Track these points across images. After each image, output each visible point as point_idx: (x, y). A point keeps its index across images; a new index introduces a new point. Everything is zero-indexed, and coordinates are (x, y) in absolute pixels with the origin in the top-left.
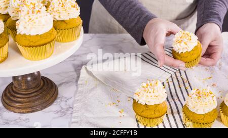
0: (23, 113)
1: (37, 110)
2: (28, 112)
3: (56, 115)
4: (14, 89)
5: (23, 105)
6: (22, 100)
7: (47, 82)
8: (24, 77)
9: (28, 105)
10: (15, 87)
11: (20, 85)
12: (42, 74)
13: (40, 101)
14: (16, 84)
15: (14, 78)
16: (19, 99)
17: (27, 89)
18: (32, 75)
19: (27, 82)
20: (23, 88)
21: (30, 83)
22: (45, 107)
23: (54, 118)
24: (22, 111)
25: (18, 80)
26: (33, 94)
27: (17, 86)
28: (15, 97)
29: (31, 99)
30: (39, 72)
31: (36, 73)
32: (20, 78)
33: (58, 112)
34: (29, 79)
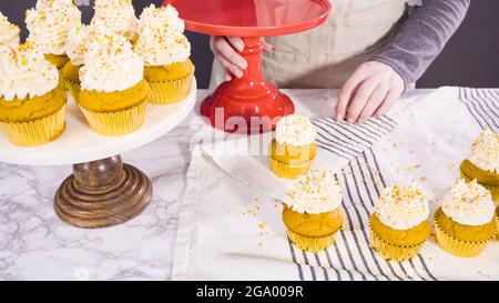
0: (92, 227)
1: (116, 223)
2: (101, 226)
3: (150, 231)
4: (76, 186)
5: (93, 213)
6: (90, 204)
7: (134, 174)
8: (93, 164)
9: (101, 213)
10: (78, 183)
11: (85, 179)
12: (125, 160)
13: (121, 207)
14: (78, 177)
15: (77, 167)
16: (85, 204)
17: (98, 187)
18: (107, 161)
19: (98, 173)
20: (93, 183)
21: (104, 176)
22: (130, 218)
23: (145, 237)
24: (90, 224)
25: (83, 171)
26: (109, 196)
27: (81, 181)
28: (76, 199)
29: (105, 203)
30: (118, 157)
31: (114, 159)
32: (86, 168)
33: (151, 227)
34: (102, 168)
